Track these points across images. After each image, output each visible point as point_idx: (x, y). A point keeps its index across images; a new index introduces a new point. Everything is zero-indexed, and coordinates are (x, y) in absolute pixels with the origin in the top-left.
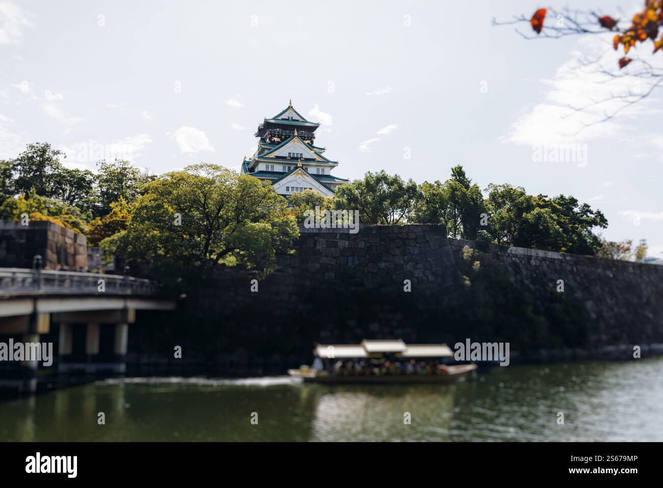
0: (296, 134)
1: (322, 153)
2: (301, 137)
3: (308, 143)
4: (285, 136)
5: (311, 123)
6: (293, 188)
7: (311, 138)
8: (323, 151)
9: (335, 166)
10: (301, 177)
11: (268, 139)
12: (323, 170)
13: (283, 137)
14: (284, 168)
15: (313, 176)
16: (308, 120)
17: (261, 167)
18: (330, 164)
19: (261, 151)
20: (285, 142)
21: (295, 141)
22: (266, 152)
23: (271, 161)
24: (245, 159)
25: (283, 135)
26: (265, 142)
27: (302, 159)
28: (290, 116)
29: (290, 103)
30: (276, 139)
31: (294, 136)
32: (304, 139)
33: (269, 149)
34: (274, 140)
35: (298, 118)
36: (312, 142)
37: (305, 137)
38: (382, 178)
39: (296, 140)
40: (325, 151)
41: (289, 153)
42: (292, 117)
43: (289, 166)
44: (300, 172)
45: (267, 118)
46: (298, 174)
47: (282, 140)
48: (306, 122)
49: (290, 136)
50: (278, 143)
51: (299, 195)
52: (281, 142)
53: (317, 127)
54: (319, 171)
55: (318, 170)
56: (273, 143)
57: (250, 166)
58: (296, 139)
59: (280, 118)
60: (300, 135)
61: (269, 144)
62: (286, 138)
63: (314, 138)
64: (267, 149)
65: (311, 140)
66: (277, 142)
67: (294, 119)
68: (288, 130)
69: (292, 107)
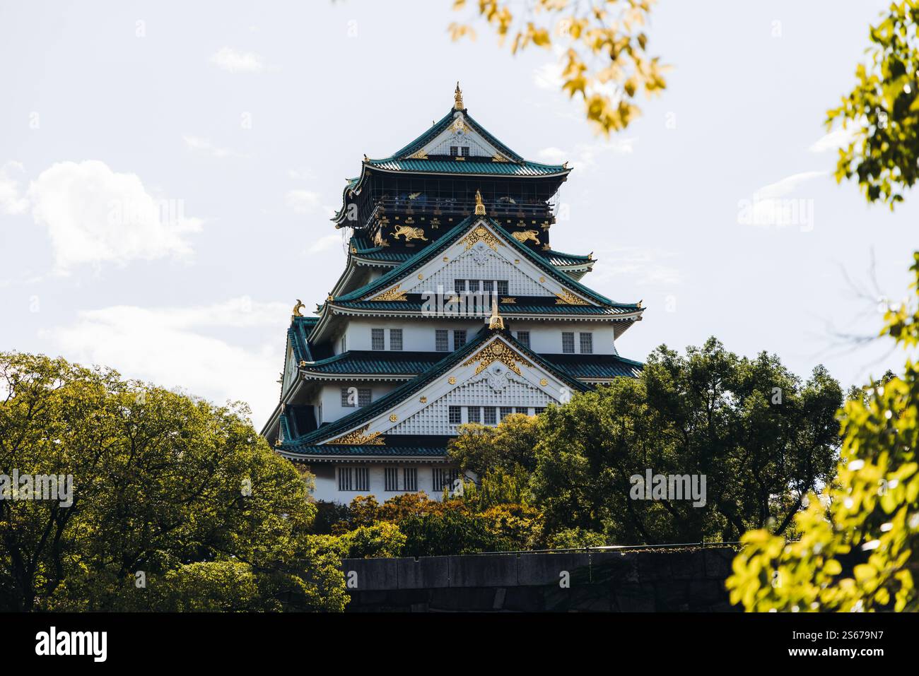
0: (480, 209)
1: (580, 274)
2: (502, 219)
3: (529, 242)
4: (443, 218)
5: (540, 167)
6: (473, 410)
7: (541, 220)
8: (584, 267)
9: (629, 323)
10: (504, 368)
11: (379, 235)
12: (587, 339)
13: (435, 223)
14: (441, 337)
15: (550, 362)
16: (526, 158)
17: (357, 338)
18: (613, 314)
19: (355, 278)
20: (441, 241)
21: (476, 238)
22: (373, 279)
23: (390, 313)
24: (297, 309)
25: (430, 217)
26: (371, 244)
27: (505, 301)
28: (460, 145)
29: (458, 99)
30: (409, 232)
31: (475, 219)
32: (512, 228)
33: (384, 271)
34: (402, 236)
35: (490, 151)
36: (544, 237)
37: (515, 220)
38: (711, 367)
39: (481, 232)
40: (594, 266)
41: (456, 281)
42: (466, 149)
43: (460, 328)
44: (498, 349)
45: (370, 157)
46: (491, 357)
47: (432, 235)
48: (520, 162)
49: (458, 219)
50: (418, 245)
51: (486, 435)
52: (427, 244)
53: (560, 180)
54: (572, 342)
55: (568, 339)
56: (399, 247)
57: (318, 334)
58: (480, 229)
59: (422, 153)
60: (496, 214)
61: (384, 250)
62: (445, 227)
63: (551, 220)
64: (376, 269)
65: (541, 230)
66: (413, 241)
67: (472, 154)
68: (450, 196)
69: (464, 112)
